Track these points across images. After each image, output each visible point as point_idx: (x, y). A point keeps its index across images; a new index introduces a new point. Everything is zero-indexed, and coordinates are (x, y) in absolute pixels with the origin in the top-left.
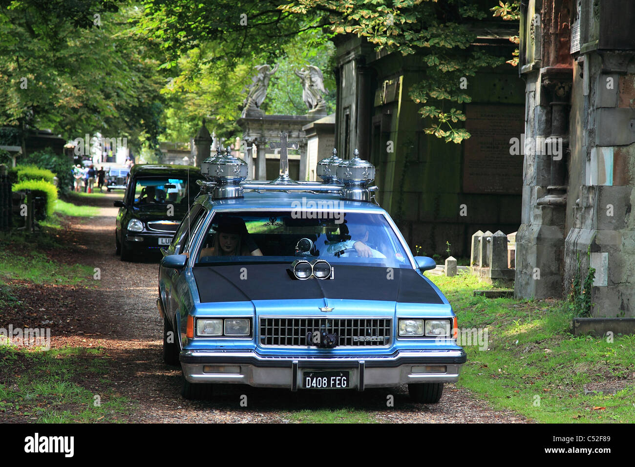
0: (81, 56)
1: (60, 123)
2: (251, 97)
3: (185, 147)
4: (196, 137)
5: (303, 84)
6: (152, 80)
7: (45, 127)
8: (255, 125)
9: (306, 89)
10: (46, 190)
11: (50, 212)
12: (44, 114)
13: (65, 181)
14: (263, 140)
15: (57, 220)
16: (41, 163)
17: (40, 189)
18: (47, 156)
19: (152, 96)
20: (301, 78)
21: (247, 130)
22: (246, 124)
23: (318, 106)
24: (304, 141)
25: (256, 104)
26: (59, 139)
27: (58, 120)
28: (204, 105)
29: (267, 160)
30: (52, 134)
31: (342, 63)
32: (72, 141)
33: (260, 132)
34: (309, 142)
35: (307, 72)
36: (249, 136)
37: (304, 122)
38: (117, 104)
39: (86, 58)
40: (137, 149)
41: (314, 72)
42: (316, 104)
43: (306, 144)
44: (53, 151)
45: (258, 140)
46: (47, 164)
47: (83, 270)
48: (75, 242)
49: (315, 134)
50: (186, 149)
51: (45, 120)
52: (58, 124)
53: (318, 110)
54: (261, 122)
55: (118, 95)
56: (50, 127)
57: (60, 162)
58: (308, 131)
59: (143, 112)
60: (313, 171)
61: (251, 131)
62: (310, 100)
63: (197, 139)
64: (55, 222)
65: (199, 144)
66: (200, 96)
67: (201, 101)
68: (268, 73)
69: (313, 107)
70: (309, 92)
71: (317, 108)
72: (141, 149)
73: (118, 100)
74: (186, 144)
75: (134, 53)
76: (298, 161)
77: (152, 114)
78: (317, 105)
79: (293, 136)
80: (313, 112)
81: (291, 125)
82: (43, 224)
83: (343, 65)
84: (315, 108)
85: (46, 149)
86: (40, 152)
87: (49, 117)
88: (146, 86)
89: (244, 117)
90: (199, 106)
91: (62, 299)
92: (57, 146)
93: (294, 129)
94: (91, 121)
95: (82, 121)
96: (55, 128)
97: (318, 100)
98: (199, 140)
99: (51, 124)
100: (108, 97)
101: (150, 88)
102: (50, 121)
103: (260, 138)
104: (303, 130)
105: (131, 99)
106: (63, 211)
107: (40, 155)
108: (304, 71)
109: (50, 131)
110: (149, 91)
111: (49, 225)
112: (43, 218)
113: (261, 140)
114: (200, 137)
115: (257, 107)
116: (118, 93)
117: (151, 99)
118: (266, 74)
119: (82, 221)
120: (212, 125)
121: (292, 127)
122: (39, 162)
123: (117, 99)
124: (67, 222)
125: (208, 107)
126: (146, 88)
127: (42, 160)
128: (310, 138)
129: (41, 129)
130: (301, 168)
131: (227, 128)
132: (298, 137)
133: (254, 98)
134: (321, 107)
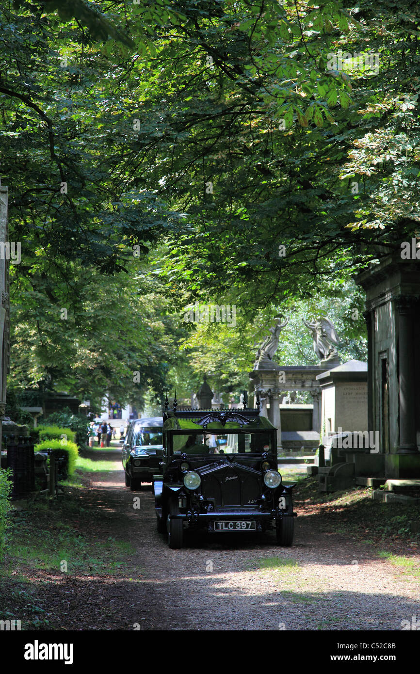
0: (99, 318)
1: (75, 385)
2: (264, 350)
3: (185, 402)
4: (198, 393)
5: (314, 336)
6: (160, 342)
7: (62, 390)
8: (269, 377)
9: (318, 340)
10: (67, 449)
11: (72, 471)
12: (61, 378)
13: (81, 438)
14: (276, 391)
15: (78, 478)
16: (60, 422)
17: (61, 448)
18: (65, 416)
19: (160, 356)
20: (312, 329)
21: (261, 382)
22: (259, 375)
23: (331, 356)
24: (318, 391)
25: (269, 356)
26: (75, 400)
27: (74, 383)
28: (209, 362)
29: (282, 410)
30: (69, 396)
31: (374, 306)
32: (85, 402)
33: (274, 383)
34: (323, 391)
35: (318, 324)
36: (262, 387)
37: (318, 371)
38: (129, 364)
39: (103, 319)
40: (141, 406)
41: (325, 323)
42: (328, 353)
43: (320, 394)
44: (70, 410)
45: (272, 391)
46: (65, 423)
47: (119, 547)
48: (100, 504)
49: (332, 382)
50: (185, 404)
51: (62, 383)
52: (73, 386)
53: (331, 360)
54: (275, 374)
55: (129, 356)
56: (66, 389)
57: (78, 420)
58: (323, 381)
59: (152, 371)
60: (330, 420)
61: (264, 382)
62: (322, 350)
63: (199, 394)
64: (76, 481)
65: (201, 399)
66: (205, 354)
67: (206, 358)
68: (279, 326)
69: (325, 357)
70: (321, 343)
71: (330, 358)
72: (144, 406)
73: (130, 361)
74: (186, 400)
75: (144, 317)
76: (311, 410)
77: (160, 374)
78: (329, 355)
79: (307, 386)
80: (326, 362)
81: (304, 375)
82: (65, 483)
83: (375, 308)
84: (327, 358)
85: (64, 408)
86: (59, 412)
87: (66, 380)
88: (154, 347)
89: (257, 369)
90: (205, 363)
91: (103, 601)
92: (74, 406)
93: (307, 379)
94: (103, 382)
95: (95, 382)
96: (70, 390)
97: (329, 350)
98: (201, 396)
99: (67, 387)
100: (120, 358)
101: (158, 349)
102: (67, 384)
103: (274, 388)
104: (317, 379)
105: (142, 359)
106: (82, 468)
107: (59, 414)
108: (314, 323)
109: (66, 393)
110: (157, 352)
111: (71, 485)
112: (65, 477)
113: (275, 391)
114: (202, 392)
115: (270, 359)
116: (129, 354)
117: (159, 359)
118: (277, 327)
119: (102, 478)
120: (212, 381)
121: (305, 377)
122: (58, 421)
123: (128, 359)
124: (88, 479)
125: (213, 363)
126: (154, 349)
127: (61, 420)
128: (324, 387)
129: (58, 391)
130: (315, 416)
131: (232, 382)
132: (312, 387)
133: (266, 350)
134: (333, 356)
